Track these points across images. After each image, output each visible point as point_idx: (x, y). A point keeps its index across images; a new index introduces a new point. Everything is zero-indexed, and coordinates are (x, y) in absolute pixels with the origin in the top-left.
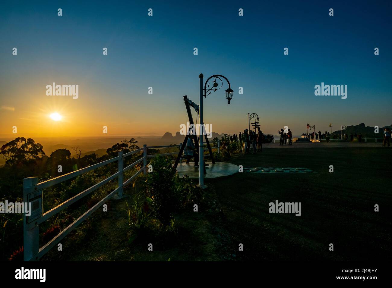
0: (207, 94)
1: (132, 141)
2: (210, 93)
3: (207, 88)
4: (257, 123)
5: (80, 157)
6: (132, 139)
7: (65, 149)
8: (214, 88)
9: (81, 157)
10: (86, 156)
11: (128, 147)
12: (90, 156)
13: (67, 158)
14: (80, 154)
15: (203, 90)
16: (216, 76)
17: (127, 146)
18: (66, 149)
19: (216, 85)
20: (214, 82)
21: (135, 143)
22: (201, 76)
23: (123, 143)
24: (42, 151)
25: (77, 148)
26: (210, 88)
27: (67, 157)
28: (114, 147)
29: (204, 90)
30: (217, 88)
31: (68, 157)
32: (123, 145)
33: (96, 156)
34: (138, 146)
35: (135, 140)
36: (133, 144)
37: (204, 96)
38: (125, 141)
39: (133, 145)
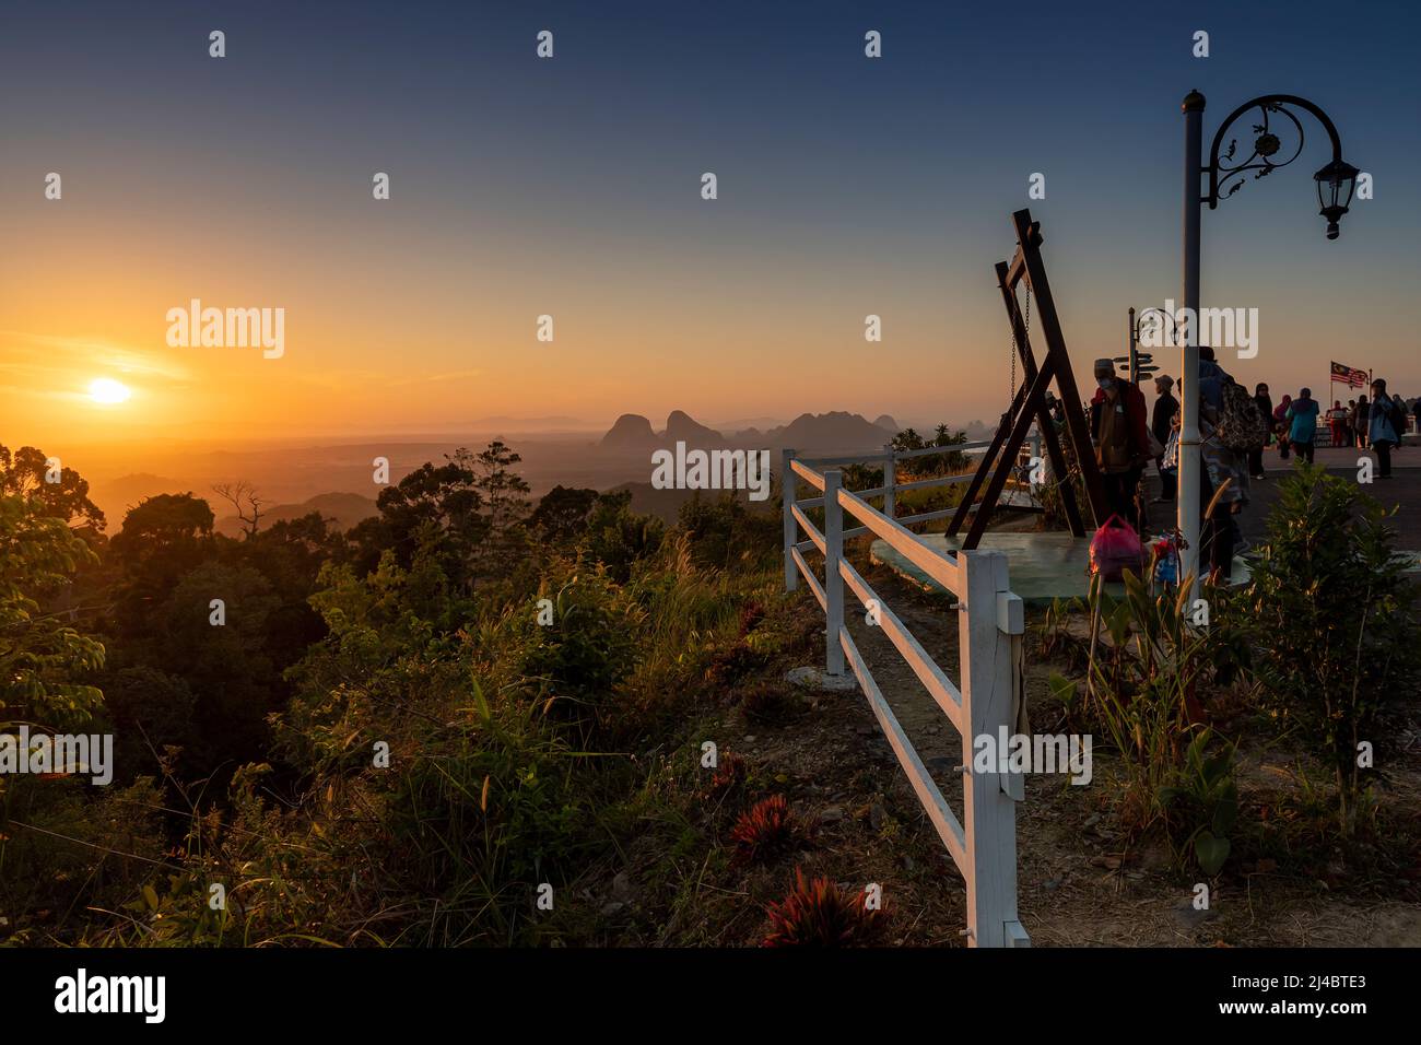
0: (1223, 190)
1: (494, 453)
2: (1237, 187)
3: (1224, 163)
4: (1142, 356)
5: (255, 530)
6: (495, 444)
7: (185, 493)
8: (1259, 160)
9: (263, 527)
10: (281, 526)
11: (476, 483)
12: (299, 526)
13: (198, 534)
14: (257, 516)
15: (1203, 174)
16: (1268, 102)
17: (468, 477)
18: (190, 493)
19: (1268, 144)
20: (1260, 129)
21: (505, 462)
22: (1196, 104)
23: (452, 465)
24: (89, 505)
25: (240, 491)
26: (1238, 160)
27: (198, 529)
28: (409, 481)
29: (1205, 170)
30: (1271, 159)
31: (203, 531)
32: (452, 474)
33: (324, 524)
34: (519, 479)
35: (506, 450)
36: (498, 468)
37: (1204, 200)
38: (462, 453)
39: (498, 472)
